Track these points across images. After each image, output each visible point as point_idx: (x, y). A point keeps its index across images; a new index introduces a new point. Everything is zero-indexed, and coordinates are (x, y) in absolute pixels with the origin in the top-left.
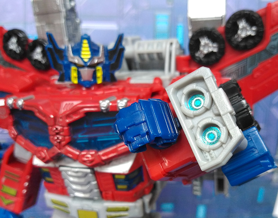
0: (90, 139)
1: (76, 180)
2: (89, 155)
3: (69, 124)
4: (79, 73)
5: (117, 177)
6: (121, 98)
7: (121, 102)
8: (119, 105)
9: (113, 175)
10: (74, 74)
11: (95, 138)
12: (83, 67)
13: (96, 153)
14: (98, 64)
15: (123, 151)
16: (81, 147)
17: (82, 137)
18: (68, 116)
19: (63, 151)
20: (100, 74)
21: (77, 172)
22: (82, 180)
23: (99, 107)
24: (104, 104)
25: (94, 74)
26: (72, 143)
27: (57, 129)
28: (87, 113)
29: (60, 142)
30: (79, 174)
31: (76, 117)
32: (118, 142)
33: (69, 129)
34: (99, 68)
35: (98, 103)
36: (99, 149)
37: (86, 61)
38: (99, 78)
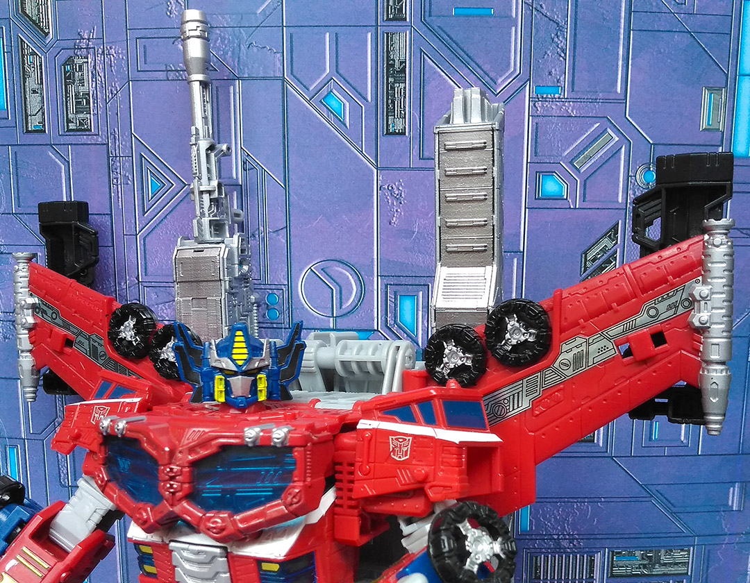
0: (224, 491)
1: (195, 568)
2: (219, 518)
3: (193, 464)
4: (227, 384)
5: (265, 566)
6: (278, 425)
7: (279, 432)
8: (274, 436)
9: (259, 561)
10: (219, 387)
11: (233, 491)
12: (235, 374)
13: (231, 516)
14: (260, 370)
15: (275, 515)
16: (206, 505)
17: (211, 488)
18: (191, 450)
19: (177, 509)
20: (262, 386)
21: (198, 553)
22: (205, 570)
23: (242, 438)
24: (251, 433)
25: (254, 384)
26: (192, 496)
27: (171, 469)
28: (224, 447)
29: (173, 493)
30: (201, 557)
31: (203, 453)
32: (269, 499)
33: (190, 472)
34: (262, 376)
35: (243, 432)
36: (237, 512)
37: (240, 363)
38: (261, 391)
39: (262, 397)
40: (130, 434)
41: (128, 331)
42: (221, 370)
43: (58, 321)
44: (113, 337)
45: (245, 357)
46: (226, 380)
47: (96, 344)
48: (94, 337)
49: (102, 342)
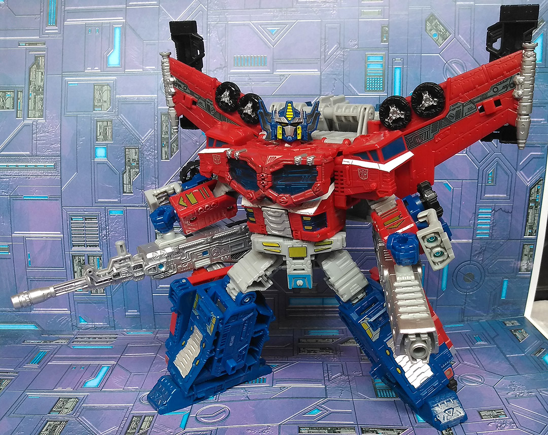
0: (286, 185)
1: (273, 219)
2: (285, 197)
3: (272, 173)
4: (283, 130)
5: (305, 218)
6: (309, 155)
7: (310, 158)
8: (308, 161)
9: (302, 216)
10: (280, 131)
11: (290, 185)
12: (287, 125)
13: (290, 196)
14: (298, 124)
15: (309, 196)
16: (279, 192)
17: (281, 183)
18: (272, 167)
19: (266, 193)
20: (299, 131)
21: (275, 212)
22: (278, 219)
23: (293, 161)
24: (298, 159)
25: (296, 131)
26: (272, 188)
27: (263, 175)
28: (286, 165)
29: (264, 186)
30: (276, 214)
31: (277, 168)
32: (306, 189)
33: (272, 176)
34: (300, 127)
35: (294, 158)
36: (292, 195)
37: (290, 119)
38: (299, 134)
39: (299, 137)
40: (241, 158)
41: (226, 98)
42: (281, 123)
43: (188, 91)
44: (218, 100)
45: (292, 116)
46: (282, 128)
47: (209, 104)
48: (207, 100)
49: (212, 103)
